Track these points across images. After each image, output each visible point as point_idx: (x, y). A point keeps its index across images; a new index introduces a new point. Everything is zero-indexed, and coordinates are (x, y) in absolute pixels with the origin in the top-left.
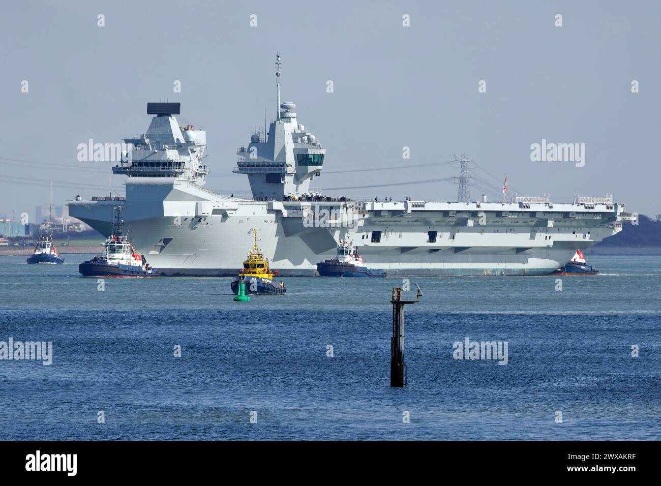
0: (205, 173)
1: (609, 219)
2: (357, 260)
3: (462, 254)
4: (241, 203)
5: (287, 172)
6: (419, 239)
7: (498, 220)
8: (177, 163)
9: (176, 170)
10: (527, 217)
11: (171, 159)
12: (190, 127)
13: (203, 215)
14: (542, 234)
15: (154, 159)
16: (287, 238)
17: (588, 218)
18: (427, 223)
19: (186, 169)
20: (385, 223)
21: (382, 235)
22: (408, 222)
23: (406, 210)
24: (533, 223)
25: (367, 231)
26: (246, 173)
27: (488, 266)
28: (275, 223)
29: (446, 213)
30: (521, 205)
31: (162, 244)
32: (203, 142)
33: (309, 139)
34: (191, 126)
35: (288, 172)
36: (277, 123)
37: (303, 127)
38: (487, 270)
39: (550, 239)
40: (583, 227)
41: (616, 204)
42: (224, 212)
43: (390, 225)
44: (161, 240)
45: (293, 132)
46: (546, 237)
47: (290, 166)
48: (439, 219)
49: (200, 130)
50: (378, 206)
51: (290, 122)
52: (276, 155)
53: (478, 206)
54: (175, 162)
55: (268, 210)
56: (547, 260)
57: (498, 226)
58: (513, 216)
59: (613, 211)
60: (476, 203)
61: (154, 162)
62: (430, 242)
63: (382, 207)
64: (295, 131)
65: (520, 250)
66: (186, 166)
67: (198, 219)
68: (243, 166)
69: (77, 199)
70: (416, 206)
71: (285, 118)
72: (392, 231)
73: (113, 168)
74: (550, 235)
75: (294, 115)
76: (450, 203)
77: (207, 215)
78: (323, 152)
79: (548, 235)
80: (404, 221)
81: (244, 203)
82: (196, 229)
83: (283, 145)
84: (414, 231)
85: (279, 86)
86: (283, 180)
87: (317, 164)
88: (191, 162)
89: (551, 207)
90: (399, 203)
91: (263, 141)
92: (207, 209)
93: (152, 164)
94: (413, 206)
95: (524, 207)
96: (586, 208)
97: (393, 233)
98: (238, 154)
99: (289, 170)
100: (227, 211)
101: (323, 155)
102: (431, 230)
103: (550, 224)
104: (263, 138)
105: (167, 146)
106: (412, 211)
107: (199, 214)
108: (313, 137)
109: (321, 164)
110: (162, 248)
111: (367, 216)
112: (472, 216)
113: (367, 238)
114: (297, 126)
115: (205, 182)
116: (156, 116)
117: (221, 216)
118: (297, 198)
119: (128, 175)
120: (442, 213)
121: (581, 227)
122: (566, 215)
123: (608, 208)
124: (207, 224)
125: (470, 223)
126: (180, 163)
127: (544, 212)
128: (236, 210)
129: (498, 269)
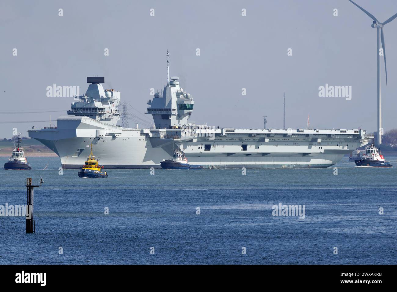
0: (119, 114)
1: (358, 137)
2: (183, 160)
3: (266, 156)
4: (124, 130)
6: (237, 149)
7: (284, 139)
8: (100, 109)
9: (100, 113)
11: (97, 107)
12: (112, 90)
13: (100, 136)
14: (317, 146)
15: (88, 107)
16: (154, 148)
17: (344, 137)
18: (241, 140)
19: (106, 112)
21: (212, 147)
22: (227, 139)
23: (222, 133)
24: (309, 140)
25: (202, 145)
26: (151, 114)
27: (285, 163)
28: (145, 140)
29: (250, 135)
30: (298, 131)
31: (79, 152)
32: (119, 98)
33: (187, 96)
34: (113, 89)
35: (173, 113)
36: (168, 87)
37: (182, 89)
38: (284, 165)
41: (360, 130)
42: (113, 135)
44: (78, 150)
45: (177, 92)
46: (319, 147)
47: (175, 110)
48: (247, 138)
51: (175, 87)
52: (167, 105)
53: (270, 131)
54: (98, 108)
55: (141, 134)
56: (324, 160)
57: (287, 142)
58: (294, 137)
59: (358, 133)
60: (268, 129)
62: (243, 150)
65: (304, 155)
66: (106, 110)
67: (98, 138)
68: (150, 110)
69: (33, 128)
70: (229, 131)
71: (173, 84)
72: (218, 145)
73: (67, 111)
74: (322, 146)
75: (178, 83)
76: (251, 129)
77: (103, 136)
78: (192, 102)
79: (321, 147)
80: (223, 139)
81: (126, 130)
82: (97, 144)
83: (171, 99)
84: (232, 145)
85: (169, 68)
86: (170, 117)
87: (189, 109)
88: (110, 108)
89: (318, 132)
91: (161, 97)
92: (103, 133)
93: (87, 109)
94: (227, 131)
95: (300, 132)
96: (341, 132)
97: (219, 146)
98: (147, 104)
99: (173, 112)
100: (115, 134)
101: (192, 105)
102: (244, 144)
103: (319, 140)
104: (160, 95)
105: (95, 100)
106: (226, 134)
108: (189, 95)
109: (192, 109)
110: (79, 154)
112: (267, 136)
113: (202, 148)
114: (179, 89)
116: (91, 84)
117: (111, 137)
121: (342, 142)
122: (329, 135)
123: (355, 132)
124: (104, 141)
125: (267, 140)
126: (102, 109)
127: (314, 134)
128: (120, 134)
129: (291, 165)
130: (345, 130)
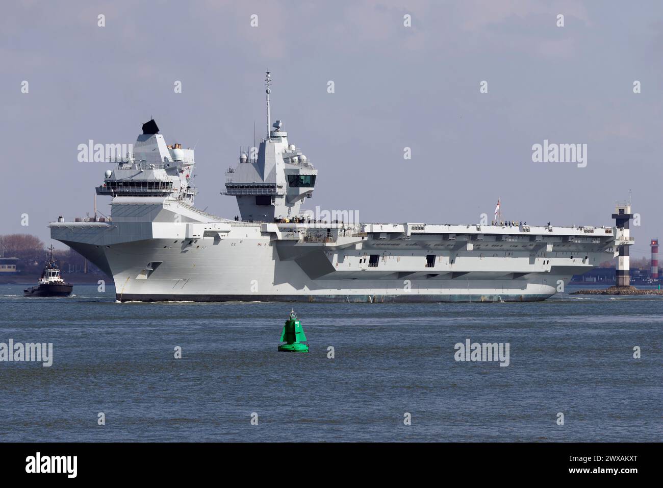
0: (193, 194)
1: (607, 243)
3: (460, 279)
5: (277, 193)
6: (417, 263)
7: (497, 244)
8: (164, 183)
9: (164, 191)
10: (526, 240)
11: (158, 178)
12: (177, 145)
13: (194, 237)
14: (540, 259)
15: (141, 179)
16: (283, 262)
17: (587, 242)
18: (425, 247)
19: (174, 190)
20: (383, 246)
21: (380, 258)
22: (407, 245)
23: (406, 233)
24: (532, 247)
25: (365, 254)
26: (234, 195)
27: (486, 292)
28: (269, 246)
29: (445, 236)
31: (150, 268)
32: (191, 161)
33: (300, 160)
34: (179, 145)
35: (279, 194)
36: (267, 142)
37: (293, 147)
38: (484, 296)
39: (548, 263)
40: (581, 252)
42: (216, 234)
43: (388, 249)
44: (149, 264)
45: (284, 152)
46: (544, 261)
47: (281, 187)
48: (438, 243)
49: (188, 149)
50: (377, 229)
51: (280, 141)
52: (266, 176)
53: (478, 229)
54: (162, 182)
55: (262, 232)
56: (544, 286)
57: (497, 250)
58: (513, 240)
59: (611, 234)
60: (476, 225)
61: (140, 182)
62: (428, 266)
63: (382, 229)
64: (286, 151)
65: (518, 275)
66: (174, 186)
67: (189, 241)
68: (232, 187)
69: (59, 221)
70: (416, 228)
71: (276, 137)
72: (390, 255)
73: (96, 188)
74: (549, 259)
75: (285, 134)
76: (449, 225)
77: (199, 237)
78: (314, 172)
79: (546, 260)
80: (403, 245)
81: (237, 225)
82: (187, 252)
83: (274, 165)
84: (412, 255)
85: (269, 104)
86: (274, 202)
87: (307, 185)
89: (550, 231)
90: (398, 225)
92: (198, 231)
93: (138, 184)
94: (413, 228)
95: (524, 230)
96: (585, 231)
97: (391, 257)
98: (226, 175)
99: (280, 191)
100: (219, 234)
101: (314, 176)
102: (430, 254)
103: (549, 248)
105: (154, 165)
106: (412, 234)
107: (190, 236)
108: (304, 157)
109: (313, 186)
110: (150, 272)
111: (366, 239)
112: (472, 239)
113: (364, 262)
114: (288, 146)
115: (193, 203)
117: (213, 238)
118: (288, 221)
119: (112, 196)
120: (442, 236)
121: (578, 251)
122: (565, 238)
123: (607, 232)
124: (198, 247)
125: (470, 247)
126: (168, 183)
127: (544, 236)
128: (228, 232)
129: (495, 295)
130: (591, 227)
